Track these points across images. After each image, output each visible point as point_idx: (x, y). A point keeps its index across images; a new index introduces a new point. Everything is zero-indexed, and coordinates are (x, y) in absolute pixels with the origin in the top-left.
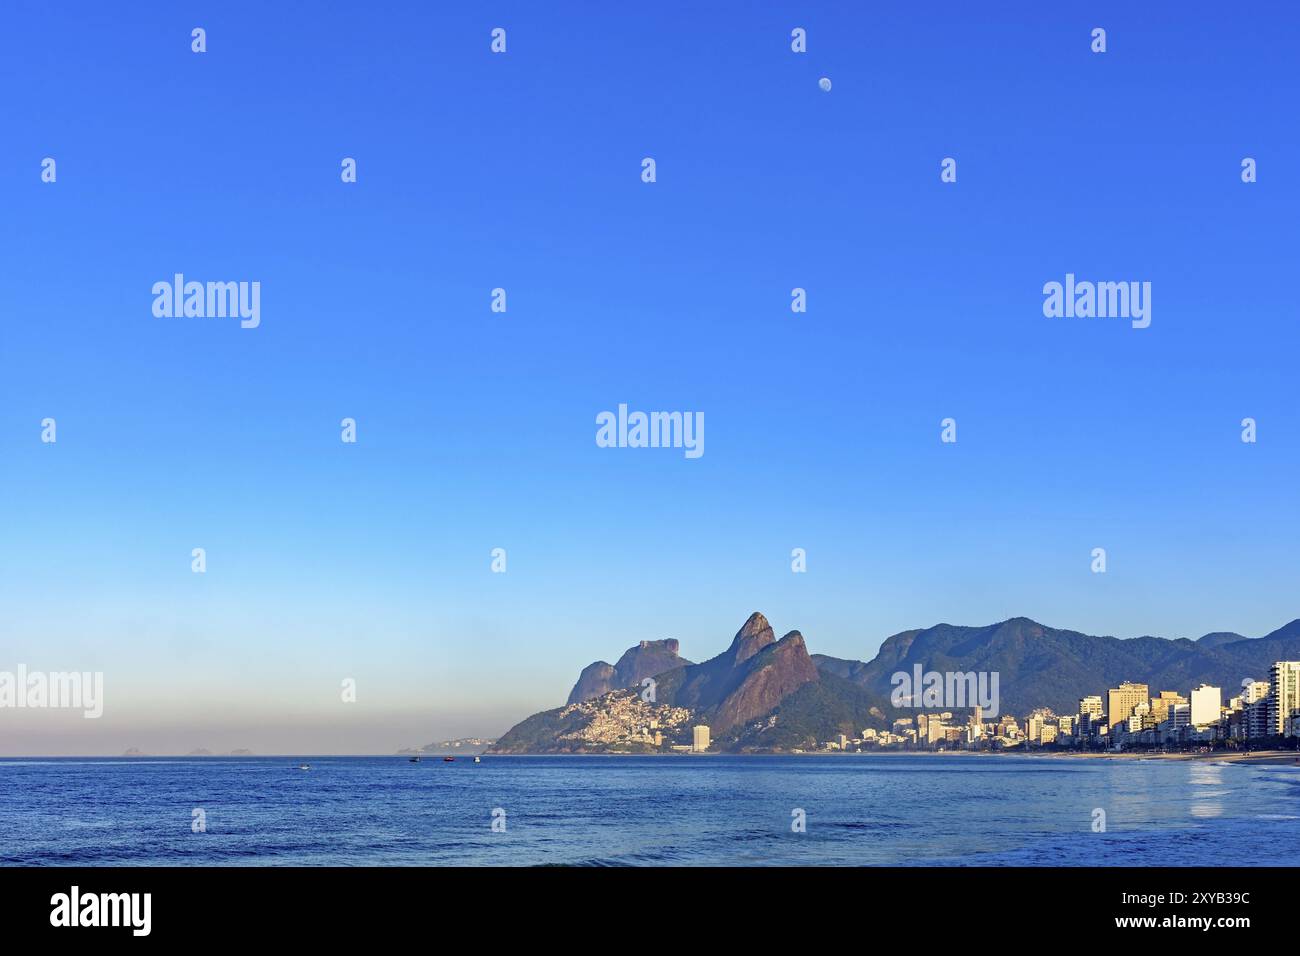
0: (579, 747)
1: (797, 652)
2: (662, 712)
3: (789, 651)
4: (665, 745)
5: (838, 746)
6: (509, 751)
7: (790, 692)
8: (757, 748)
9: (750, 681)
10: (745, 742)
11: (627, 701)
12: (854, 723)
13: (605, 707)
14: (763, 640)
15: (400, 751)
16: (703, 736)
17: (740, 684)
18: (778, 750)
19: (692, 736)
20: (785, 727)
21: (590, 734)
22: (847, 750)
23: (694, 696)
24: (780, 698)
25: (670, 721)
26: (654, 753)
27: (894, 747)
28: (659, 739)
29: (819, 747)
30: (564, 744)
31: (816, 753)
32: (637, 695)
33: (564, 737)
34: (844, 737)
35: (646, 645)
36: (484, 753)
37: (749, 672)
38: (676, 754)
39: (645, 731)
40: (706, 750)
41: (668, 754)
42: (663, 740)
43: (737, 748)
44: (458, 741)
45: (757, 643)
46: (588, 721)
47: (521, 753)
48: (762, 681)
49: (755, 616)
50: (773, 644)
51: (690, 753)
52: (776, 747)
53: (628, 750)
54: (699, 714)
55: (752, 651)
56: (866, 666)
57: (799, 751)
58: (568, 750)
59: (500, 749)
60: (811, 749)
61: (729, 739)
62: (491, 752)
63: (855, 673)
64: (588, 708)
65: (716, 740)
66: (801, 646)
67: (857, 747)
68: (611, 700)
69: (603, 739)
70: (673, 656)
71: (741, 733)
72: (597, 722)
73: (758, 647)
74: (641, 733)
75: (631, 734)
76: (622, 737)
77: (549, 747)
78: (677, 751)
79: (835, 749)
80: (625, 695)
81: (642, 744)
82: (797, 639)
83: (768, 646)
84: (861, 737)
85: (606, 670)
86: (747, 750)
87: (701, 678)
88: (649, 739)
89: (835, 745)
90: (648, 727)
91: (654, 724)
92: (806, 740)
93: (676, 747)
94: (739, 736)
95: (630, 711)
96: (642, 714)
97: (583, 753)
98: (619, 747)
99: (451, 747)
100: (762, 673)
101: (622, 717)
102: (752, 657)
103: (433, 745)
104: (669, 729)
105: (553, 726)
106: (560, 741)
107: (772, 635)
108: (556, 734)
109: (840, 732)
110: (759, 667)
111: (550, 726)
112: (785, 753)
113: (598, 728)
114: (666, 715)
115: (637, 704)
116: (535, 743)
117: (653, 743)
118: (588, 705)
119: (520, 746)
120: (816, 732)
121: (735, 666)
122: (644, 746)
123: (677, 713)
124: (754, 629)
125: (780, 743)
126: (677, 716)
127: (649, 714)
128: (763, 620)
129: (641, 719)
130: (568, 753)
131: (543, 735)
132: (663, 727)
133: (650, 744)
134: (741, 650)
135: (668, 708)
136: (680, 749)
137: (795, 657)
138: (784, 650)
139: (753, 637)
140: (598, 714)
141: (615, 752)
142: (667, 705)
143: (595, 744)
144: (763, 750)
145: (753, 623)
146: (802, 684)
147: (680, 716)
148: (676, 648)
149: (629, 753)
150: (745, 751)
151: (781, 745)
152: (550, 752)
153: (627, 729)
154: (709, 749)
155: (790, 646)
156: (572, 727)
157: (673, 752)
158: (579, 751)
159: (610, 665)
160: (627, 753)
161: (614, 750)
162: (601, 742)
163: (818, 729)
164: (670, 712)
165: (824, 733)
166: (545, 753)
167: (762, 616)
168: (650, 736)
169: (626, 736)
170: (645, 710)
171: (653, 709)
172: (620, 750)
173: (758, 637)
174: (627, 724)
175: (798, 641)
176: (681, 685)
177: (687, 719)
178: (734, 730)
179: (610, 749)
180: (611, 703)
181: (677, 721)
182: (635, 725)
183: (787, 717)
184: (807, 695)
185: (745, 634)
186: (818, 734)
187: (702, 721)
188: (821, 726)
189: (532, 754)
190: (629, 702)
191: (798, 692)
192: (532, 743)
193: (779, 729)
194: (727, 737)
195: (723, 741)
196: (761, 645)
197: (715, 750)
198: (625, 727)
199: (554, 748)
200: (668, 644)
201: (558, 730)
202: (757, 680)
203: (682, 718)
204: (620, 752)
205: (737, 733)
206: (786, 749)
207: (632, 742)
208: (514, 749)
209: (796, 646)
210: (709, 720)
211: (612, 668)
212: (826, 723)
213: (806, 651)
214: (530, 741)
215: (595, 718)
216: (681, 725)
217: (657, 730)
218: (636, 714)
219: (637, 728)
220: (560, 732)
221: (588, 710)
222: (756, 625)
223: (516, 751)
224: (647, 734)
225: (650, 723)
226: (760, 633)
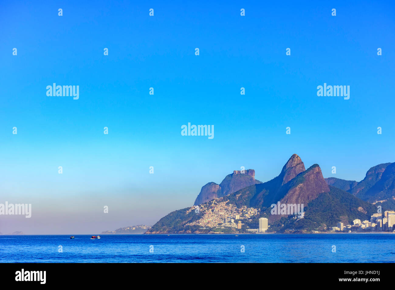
0: (196, 230)
1: (317, 176)
2: (243, 210)
3: (312, 175)
4: (243, 229)
5: (339, 229)
6: (158, 232)
7: (313, 198)
8: (294, 230)
9: (291, 192)
10: (287, 227)
11: (223, 204)
12: (348, 216)
13: (211, 207)
14: (298, 170)
15: (103, 232)
16: (264, 225)
17: (285, 195)
18: (304, 231)
19: (258, 224)
20: (309, 218)
21: (203, 223)
22: (343, 231)
23: (260, 201)
24: (307, 202)
25: (247, 215)
26: (237, 233)
27: (369, 229)
28: (240, 225)
29: (328, 229)
30: (188, 228)
31: (326, 233)
32: (229, 200)
33: (188, 224)
34: (342, 224)
35: (237, 173)
36: (145, 233)
37: (290, 188)
38: (248, 234)
39: (233, 221)
40: (266, 231)
41: (245, 233)
42: (242, 226)
43: (282, 230)
44: (134, 227)
45: (295, 171)
46: (201, 215)
47: (165, 233)
48: (297, 193)
49: (294, 156)
50: (304, 172)
51: (257, 233)
52: (304, 229)
53: (222, 232)
54: (263, 211)
55: (293, 176)
56: (359, 183)
57: (317, 232)
58: (190, 232)
59: (154, 231)
60: (324, 230)
61: (279, 225)
62: (149, 232)
63: (353, 188)
64: (201, 208)
65: (272, 226)
66: (319, 173)
67: (349, 229)
68: (215, 204)
69: (209, 225)
70: (252, 179)
71: (285, 222)
72: (206, 216)
73: (295, 173)
74: (230, 222)
75: (225, 222)
76: (220, 224)
77: (180, 230)
78: (250, 232)
79: (337, 231)
80: (222, 201)
81: (230, 228)
82: (317, 169)
83: (301, 173)
84: (352, 223)
85: (215, 187)
86: (288, 231)
87: (264, 191)
88: (234, 225)
89: (337, 228)
90: (234, 219)
91: (238, 217)
92: (321, 226)
93: (249, 230)
94: (284, 224)
95: (225, 209)
96: (232, 212)
97: (198, 232)
98: (218, 230)
99: (130, 230)
100: (297, 188)
101: (221, 213)
102: (292, 180)
103: (121, 229)
104: (246, 220)
105: (183, 218)
106: (186, 227)
107: (303, 167)
108: (184, 222)
109: (340, 221)
110: (295, 185)
111: (181, 218)
112: (309, 233)
113: (207, 219)
114: (245, 212)
115: (229, 206)
116: (172, 228)
117: (237, 227)
118: (202, 206)
119: (164, 229)
120: (326, 221)
121: (282, 185)
122: (231, 229)
123: (250, 211)
124: (293, 163)
125: (306, 227)
126: (250, 213)
127: (235, 211)
128: (298, 158)
129: (231, 214)
130: (190, 233)
131: (177, 223)
132: (243, 218)
133: (235, 228)
134: (286, 175)
135: (246, 208)
136: (252, 231)
137: (316, 179)
138: (310, 175)
139: (293, 168)
140: (207, 212)
141: (215, 233)
142: (245, 206)
143: (205, 228)
144: (297, 231)
145: (293, 160)
146: (320, 194)
147: (252, 212)
148: (254, 174)
149: (223, 233)
150: (287, 232)
151: (307, 228)
152: (180, 233)
153: (223, 220)
154: (267, 231)
155: (313, 173)
156: (192, 219)
157: (247, 233)
158: (196, 232)
159: (217, 184)
160: (222, 233)
161: (215, 232)
162: (208, 227)
163: (328, 219)
164: (247, 210)
165: (331, 221)
166: (178, 233)
167: (298, 156)
168: (235, 223)
169: (222, 224)
170: (233, 209)
171: (238, 209)
172: (218, 232)
173: (295, 168)
174: (223, 217)
175: (318, 170)
176: (253, 195)
177: (256, 214)
178: (282, 220)
179: (212, 231)
180: (215, 205)
181: (251, 215)
182: (228, 217)
183: (311, 213)
184: (323, 201)
185: (288, 167)
186: (328, 222)
187: (264, 215)
188: (330, 218)
189: (171, 234)
190: (224, 205)
191: (317, 199)
192: (171, 228)
193: (306, 220)
194: (278, 224)
195: (276, 226)
196: (297, 172)
197: (271, 231)
198: (222, 218)
199: (182, 230)
200: (249, 172)
201: (185, 220)
202: (294, 192)
203: (253, 213)
204: (218, 233)
205: (283, 222)
206: (309, 231)
207: (225, 227)
208: (161, 231)
209: (316, 173)
210: (267, 214)
211: (218, 186)
212: (332, 216)
213: (322, 175)
214: (170, 226)
215: (205, 214)
216: (253, 218)
217: (239, 220)
218: (228, 211)
219: (228, 219)
220: (186, 221)
221: (202, 209)
222: (295, 161)
223: (162, 232)
224: (233, 222)
225: (235, 216)
226: (296, 165)
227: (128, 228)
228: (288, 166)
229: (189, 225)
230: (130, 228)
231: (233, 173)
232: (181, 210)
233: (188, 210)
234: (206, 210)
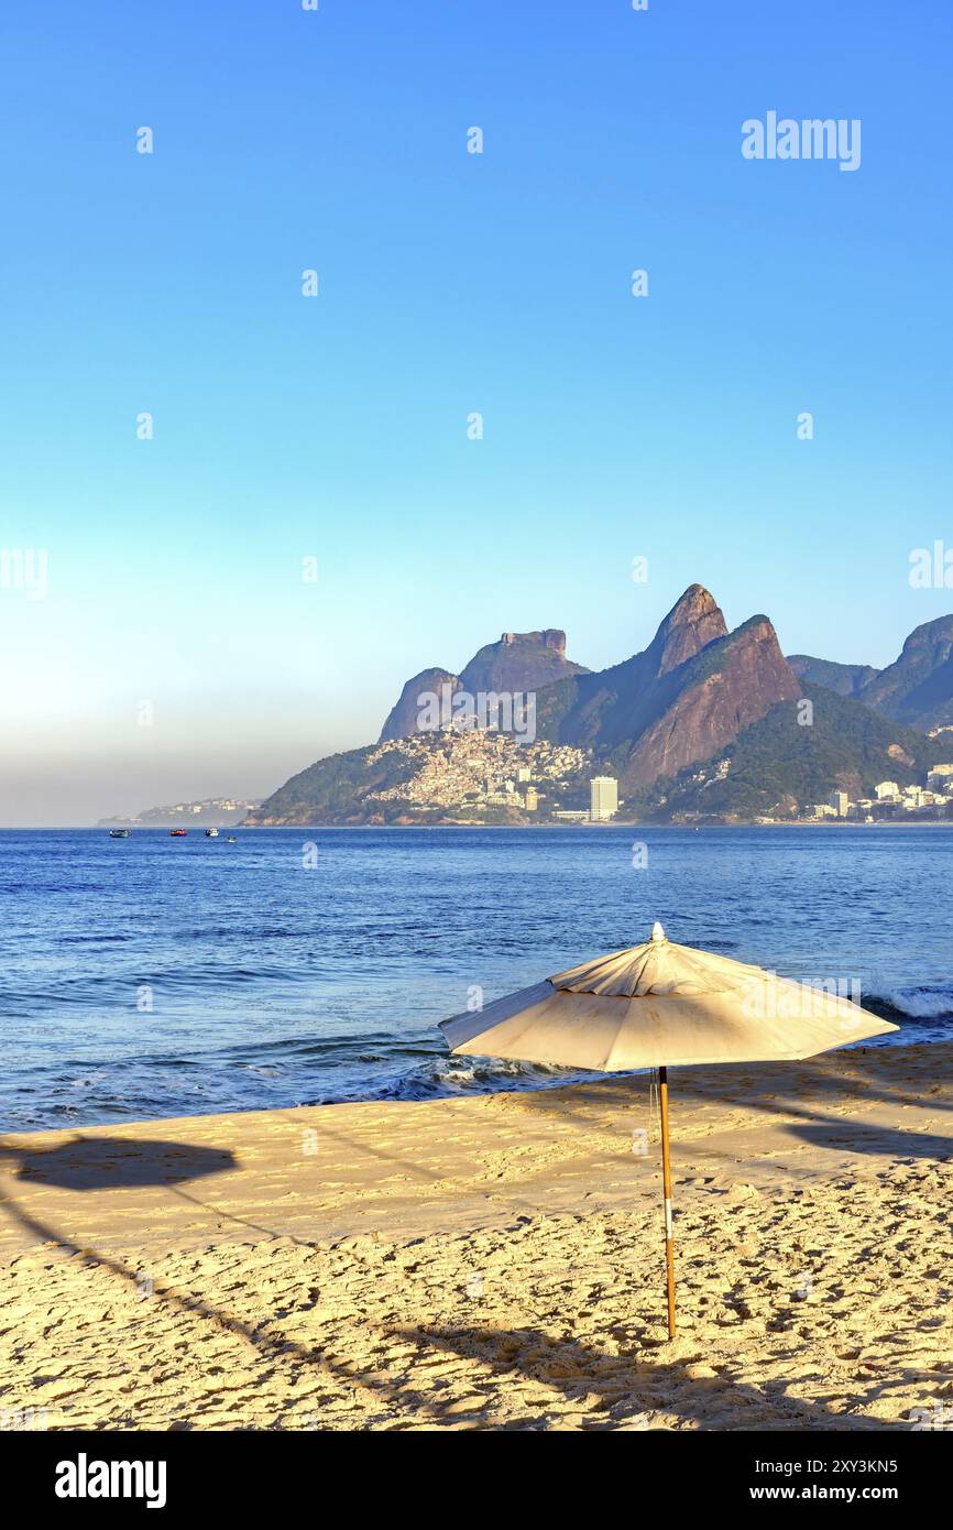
0: (399, 814)
1: (764, 652)
2: (538, 754)
3: (750, 649)
4: (543, 810)
5: (834, 812)
6: (281, 821)
7: (754, 719)
8: (697, 815)
9: (685, 700)
10: (677, 804)
11: (479, 734)
12: (860, 772)
13: (443, 745)
14: (706, 632)
15: (102, 821)
16: (606, 796)
17: (669, 706)
18: (732, 819)
19: (588, 795)
20: (744, 779)
21: (419, 791)
22: (849, 818)
23: (591, 726)
24: (736, 729)
25: (552, 769)
26: (525, 824)
27: (929, 813)
28: (533, 800)
29: (802, 812)
30: (375, 807)
31: (797, 823)
34: (844, 797)
35: (511, 641)
36: (241, 824)
37: (684, 686)
38: (559, 825)
39: (510, 785)
40: (612, 818)
41: (548, 825)
42: (540, 802)
43: (663, 814)
44: (198, 804)
45: (696, 637)
46: (414, 768)
47: (303, 823)
48: (705, 701)
49: (693, 589)
50: (724, 637)
51: (585, 823)
52: (729, 812)
53: (480, 819)
54: (600, 756)
55: (690, 650)
56: (881, 674)
57: (767, 821)
58: (381, 819)
59: (267, 817)
60: (790, 816)
61: (651, 799)
62: (252, 821)
63: (862, 687)
64: (414, 746)
65: (629, 802)
66: (771, 641)
67: (866, 813)
68: (453, 734)
69: (439, 799)
70: (557, 659)
71: (669, 790)
72: (429, 771)
73: (697, 644)
74: (502, 789)
75: (486, 790)
76: (471, 796)
77: (349, 814)
78: (563, 820)
79: (829, 817)
81: (503, 808)
82: (763, 629)
83: (715, 642)
84: (873, 795)
85: (445, 682)
86: (680, 818)
87: (602, 696)
88: (515, 799)
89: (828, 809)
90: (514, 779)
91: (525, 775)
92: (781, 802)
93: (562, 814)
94: (667, 795)
95: (485, 752)
96: (505, 759)
97: (405, 822)
98: (466, 813)
99: (187, 814)
100: (705, 688)
101: (471, 763)
102: (689, 660)
103: (157, 810)
104: (549, 783)
105: (356, 778)
106: (368, 804)
107: (721, 623)
108: (360, 791)
109: (836, 787)
110: (699, 678)
111: (351, 777)
112: (745, 823)
113: (431, 781)
114: (544, 759)
115: (495, 741)
116: (325, 807)
117: (523, 806)
118: (414, 741)
119: (300, 812)
120: (797, 787)
121: (659, 676)
122: (507, 812)
123: (562, 756)
124: (691, 611)
125: (736, 806)
126: (563, 761)
127: (515, 758)
128: (707, 597)
129: (502, 767)
130: (380, 824)
131: (338, 793)
132: (540, 779)
133: (518, 808)
134: (670, 648)
135: (547, 747)
136: (569, 817)
137: (761, 660)
138: (742, 648)
139: (690, 625)
140: (430, 758)
141: (459, 822)
142: (545, 743)
143: (426, 809)
144: (707, 818)
145: (690, 603)
146: (772, 705)
147: (567, 761)
148: (562, 646)
149: (483, 823)
150: (678, 820)
151: (738, 810)
152: (350, 823)
153: (479, 783)
154: (616, 817)
155: (752, 641)
156: (387, 780)
157: (555, 822)
158: (398, 820)
159: (453, 675)
160: (479, 823)
161: (457, 818)
162: (436, 805)
163: (801, 782)
164: (551, 755)
165: (810, 789)
166: (343, 825)
167: (705, 591)
168: (517, 794)
169: (477, 795)
170: (509, 750)
171: (523, 750)
172: (467, 819)
173: (697, 627)
174: (480, 775)
175: (766, 633)
176: (569, 709)
177: (581, 765)
178: (659, 784)
179: (451, 817)
180: (454, 738)
181: (564, 769)
182: (493, 775)
183: (748, 762)
184: (782, 725)
185: (677, 622)
186: (800, 791)
187: (605, 769)
188: (806, 777)
189: (321, 825)
190: (482, 737)
191: (765, 719)
192: (320, 807)
193: (735, 783)
194: (647, 796)
195: (641, 802)
196: (702, 640)
197: (627, 818)
198: (477, 779)
199: (356, 814)
200: (549, 638)
201: (364, 784)
202: (696, 700)
203: (571, 763)
204: (467, 822)
205: (663, 790)
206: (747, 817)
207: (488, 805)
208: (292, 817)
209: (762, 641)
210: (616, 767)
211: (454, 679)
212: (813, 772)
213: (779, 650)
214: (317, 803)
215: (426, 764)
216: (570, 776)
217: (531, 783)
218: (494, 756)
219: (495, 781)
220: (368, 788)
221: (414, 751)
222: (696, 606)
223: (294, 821)
224: (512, 791)
225: (517, 772)
226: (700, 619)
227: (180, 809)
228: (675, 622)
229: (377, 797)
230: (185, 806)
231: (500, 642)
232: (349, 752)
233: (372, 753)
234: (429, 754)
